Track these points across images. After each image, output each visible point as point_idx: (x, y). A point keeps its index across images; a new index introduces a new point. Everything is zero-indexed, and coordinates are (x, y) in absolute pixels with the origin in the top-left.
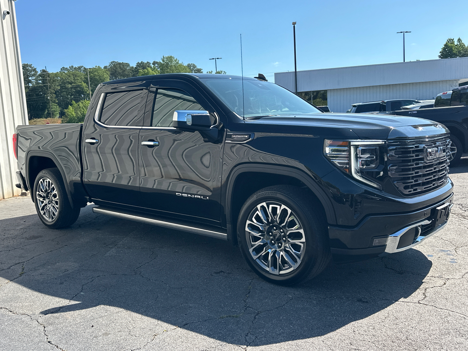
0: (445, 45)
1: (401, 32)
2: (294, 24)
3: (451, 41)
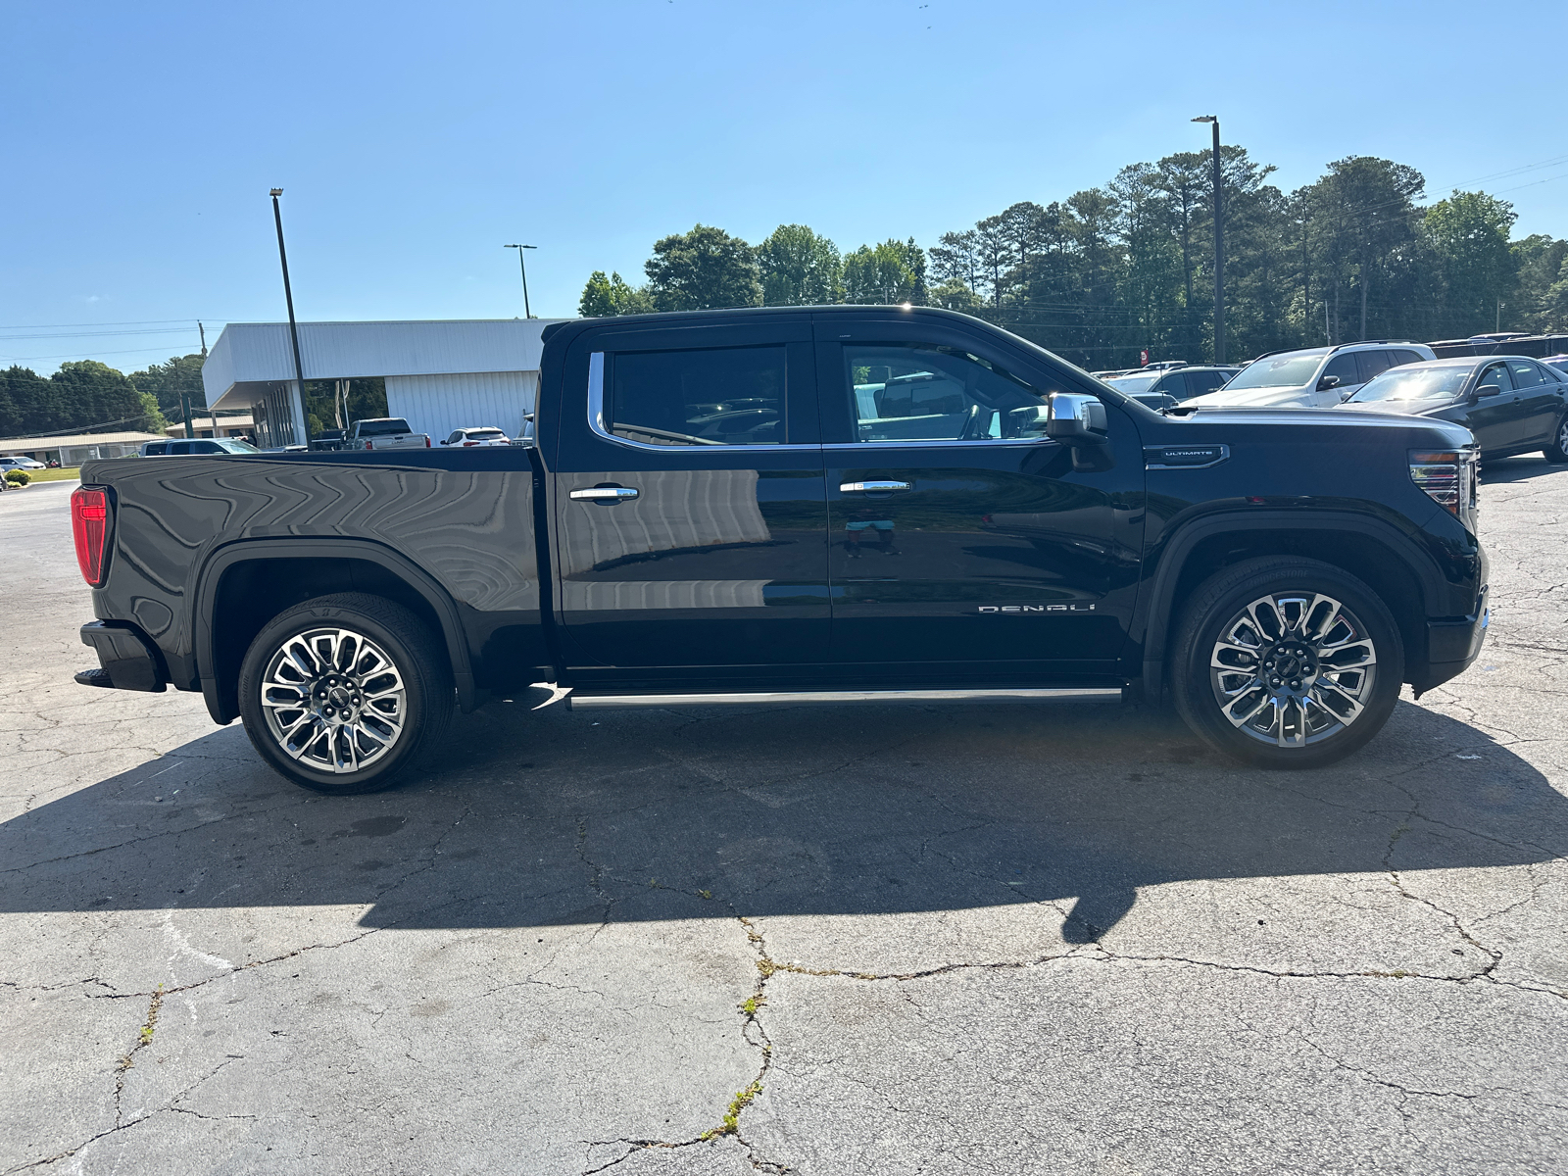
0: (590, 286)
1: (515, 246)
2: (274, 195)
3: (598, 277)
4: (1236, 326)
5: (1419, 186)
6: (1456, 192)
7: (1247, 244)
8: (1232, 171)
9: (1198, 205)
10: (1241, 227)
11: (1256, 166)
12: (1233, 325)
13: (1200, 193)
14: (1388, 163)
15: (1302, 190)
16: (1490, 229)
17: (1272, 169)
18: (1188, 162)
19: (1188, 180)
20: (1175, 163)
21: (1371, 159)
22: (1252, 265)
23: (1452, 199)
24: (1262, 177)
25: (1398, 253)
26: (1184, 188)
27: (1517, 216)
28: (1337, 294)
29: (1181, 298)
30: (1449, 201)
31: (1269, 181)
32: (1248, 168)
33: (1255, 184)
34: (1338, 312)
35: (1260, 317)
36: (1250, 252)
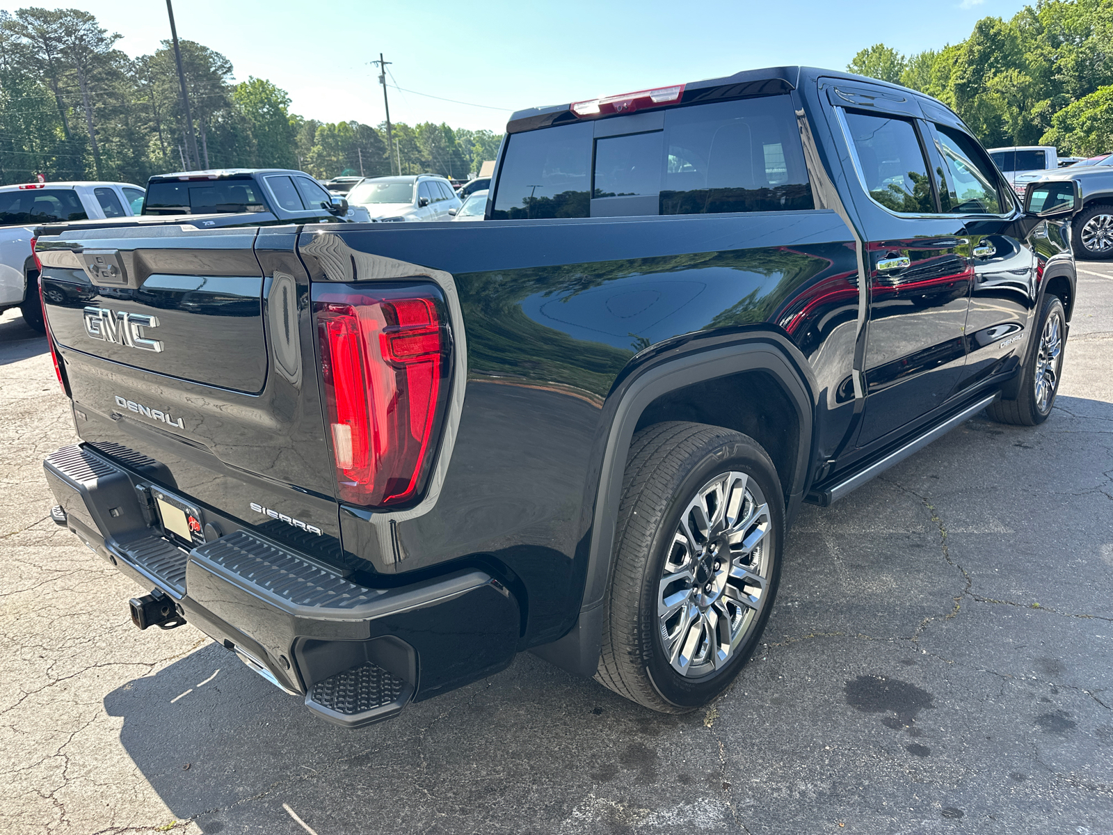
4: (113, 160)
5: (230, 69)
6: (251, 77)
7: (111, 95)
8: (86, 32)
9: (60, 55)
10: (102, 80)
11: (105, 31)
12: (110, 159)
13: (61, 46)
14: (204, 49)
15: (143, 57)
16: (274, 105)
17: (120, 36)
18: (46, 17)
19: (48, 33)
20: (33, 16)
21: (193, 43)
22: (115, 111)
23: (250, 82)
24: (112, 42)
25: (219, 116)
26: (46, 39)
27: (291, 101)
28: (185, 141)
29: (59, 133)
30: (247, 83)
31: (117, 46)
32: (99, 32)
33: (107, 45)
34: (188, 155)
35: (130, 153)
36: (113, 101)
